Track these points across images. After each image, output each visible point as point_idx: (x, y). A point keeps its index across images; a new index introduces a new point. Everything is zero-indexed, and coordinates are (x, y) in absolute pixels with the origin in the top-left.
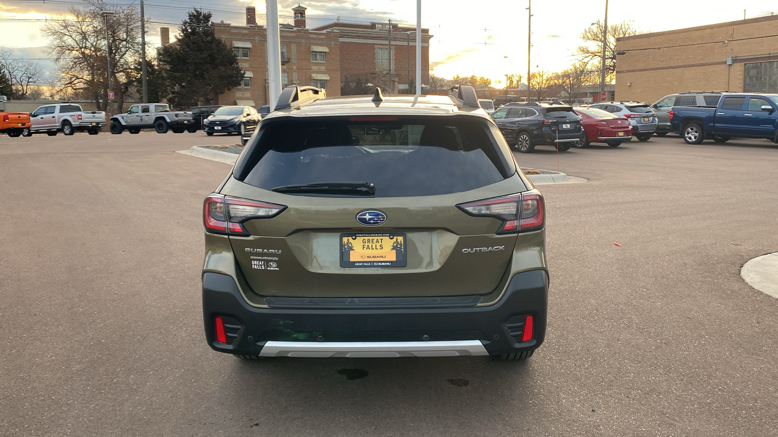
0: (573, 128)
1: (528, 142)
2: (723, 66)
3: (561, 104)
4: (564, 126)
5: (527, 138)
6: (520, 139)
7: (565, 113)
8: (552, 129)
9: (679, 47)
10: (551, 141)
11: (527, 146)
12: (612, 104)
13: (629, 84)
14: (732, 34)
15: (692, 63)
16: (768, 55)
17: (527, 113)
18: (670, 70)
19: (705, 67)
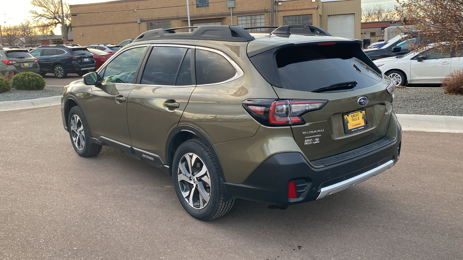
0: (90, 61)
1: (62, 71)
2: (136, 24)
3: (78, 46)
4: (85, 60)
5: (61, 69)
6: (56, 70)
7: (83, 52)
8: (78, 62)
9: (109, 13)
10: (79, 70)
11: (62, 74)
12: (98, 46)
13: (82, 34)
14: (138, 6)
15: (118, 22)
16: (158, 19)
17: (58, 52)
18: (106, 26)
19: (126, 24)
